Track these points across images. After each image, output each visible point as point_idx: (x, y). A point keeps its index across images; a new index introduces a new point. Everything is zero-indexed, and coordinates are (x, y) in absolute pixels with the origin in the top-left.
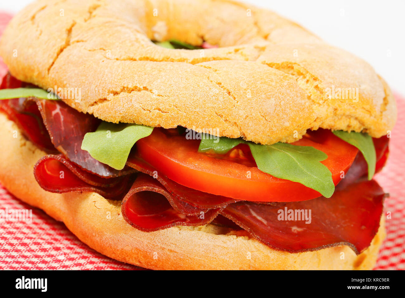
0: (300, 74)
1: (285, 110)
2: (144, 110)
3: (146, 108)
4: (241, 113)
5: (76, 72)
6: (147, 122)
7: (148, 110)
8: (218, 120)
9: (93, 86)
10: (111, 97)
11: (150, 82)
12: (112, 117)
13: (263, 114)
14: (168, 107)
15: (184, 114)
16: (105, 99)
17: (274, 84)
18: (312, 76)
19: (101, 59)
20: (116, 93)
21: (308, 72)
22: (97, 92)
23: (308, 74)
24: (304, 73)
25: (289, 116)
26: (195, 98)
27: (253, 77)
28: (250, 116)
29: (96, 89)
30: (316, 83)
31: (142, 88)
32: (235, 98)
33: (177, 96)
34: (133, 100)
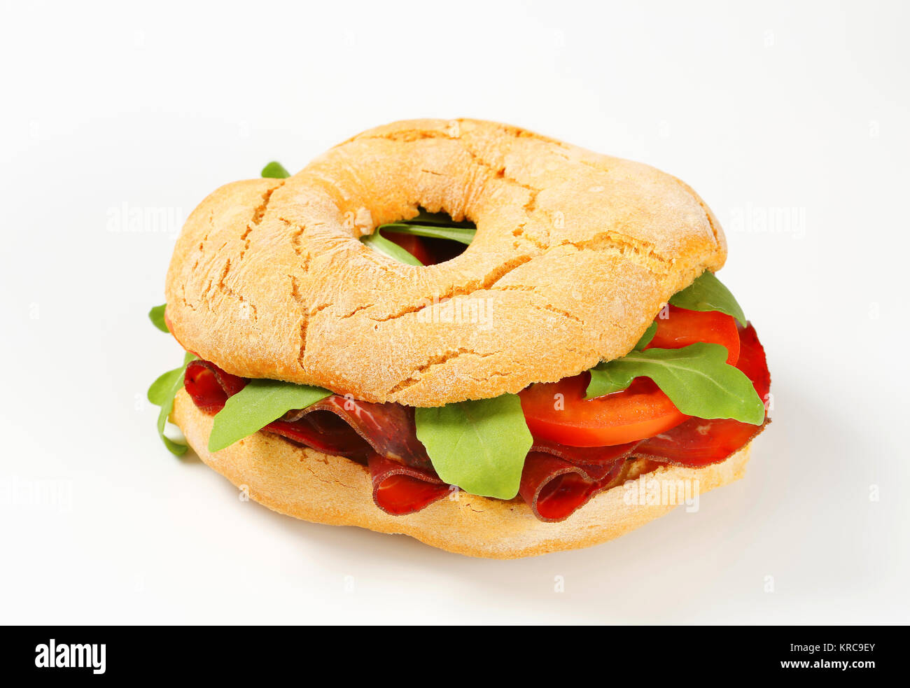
0: (622, 243)
1: (635, 305)
2: (477, 380)
3: (479, 377)
4: (594, 334)
5: (348, 354)
6: (488, 394)
7: (483, 379)
8: (573, 357)
9: (384, 368)
10: (417, 375)
11: (463, 339)
12: (431, 401)
13: (615, 323)
14: (507, 366)
15: (532, 367)
16: (409, 380)
17: (607, 276)
18: (640, 242)
19: (371, 325)
20: (421, 369)
21: (632, 239)
22: (394, 374)
23: (634, 242)
24: (628, 241)
25: (641, 309)
26: (535, 341)
27: (580, 278)
28: (604, 333)
29: (391, 370)
30: (649, 249)
31: (458, 352)
32: (577, 319)
33: (511, 346)
34: (455, 372)
